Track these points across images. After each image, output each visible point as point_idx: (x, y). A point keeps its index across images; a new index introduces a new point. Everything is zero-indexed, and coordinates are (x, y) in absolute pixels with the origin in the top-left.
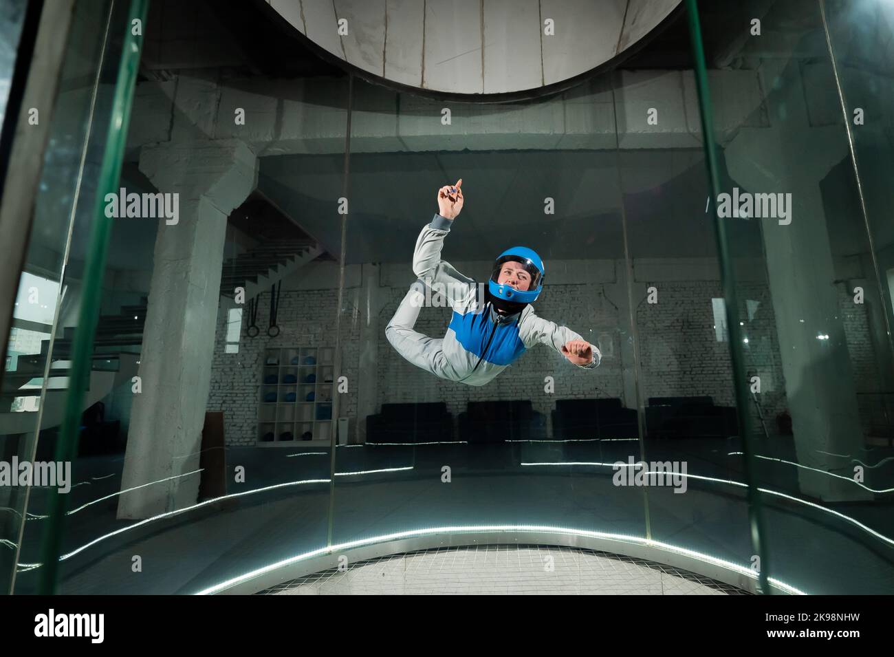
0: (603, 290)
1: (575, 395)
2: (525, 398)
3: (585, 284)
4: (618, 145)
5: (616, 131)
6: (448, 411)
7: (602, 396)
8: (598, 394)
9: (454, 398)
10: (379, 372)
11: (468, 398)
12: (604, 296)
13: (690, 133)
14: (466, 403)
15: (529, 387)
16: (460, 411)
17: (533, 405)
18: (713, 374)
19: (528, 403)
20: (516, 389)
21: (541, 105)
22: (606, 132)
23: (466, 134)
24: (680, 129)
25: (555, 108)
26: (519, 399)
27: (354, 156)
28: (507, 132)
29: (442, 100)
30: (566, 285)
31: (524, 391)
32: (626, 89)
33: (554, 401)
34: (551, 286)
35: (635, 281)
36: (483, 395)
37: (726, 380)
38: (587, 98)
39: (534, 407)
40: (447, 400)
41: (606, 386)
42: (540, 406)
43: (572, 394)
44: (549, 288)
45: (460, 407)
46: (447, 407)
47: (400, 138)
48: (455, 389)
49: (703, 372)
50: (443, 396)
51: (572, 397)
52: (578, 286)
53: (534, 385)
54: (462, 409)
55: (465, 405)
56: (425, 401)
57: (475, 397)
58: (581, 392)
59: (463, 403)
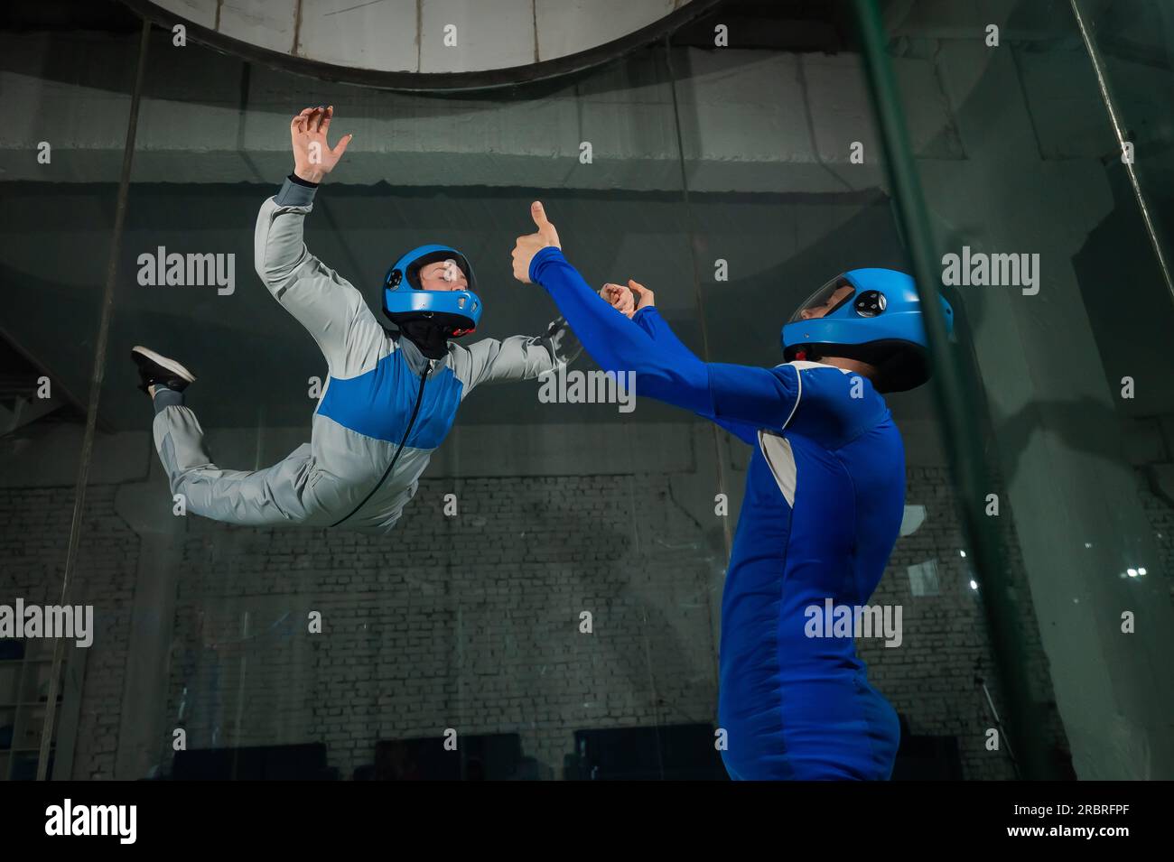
0: (670, 487)
1: (617, 718)
2: (506, 727)
3: (632, 475)
4: (685, 186)
5: (681, 153)
6: (330, 764)
7: (675, 718)
8: (665, 715)
9: (345, 732)
10: (172, 676)
11: (378, 732)
12: (672, 499)
13: (824, 166)
14: (373, 742)
15: (515, 702)
16: (359, 762)
17: (523, 744)
18: (904, 663)
19: (513, 739)
20: (485, 707)
21: (534, 103)
22: (662, 157)
23: (382, 150)
24: (804, 157)
25: (562, 108)
26: (491, 729)
27: (138, 189)
28: (464, 150)
29: (335, 81)
30: (592, 476)
31: (502, 712)
32: (697, 79)
33: (570, 731)
34: (560, 480)
35: (733, 466)
36: (412, 724)
37: (930, 676)
38: (625, 94)
39: (528, 749)
40: (328, 737)
41: (682, 695)
42: (540, 746)
43: (609, 716)
44: (556, 483)
45: (357, 753)
46: (330, 755)
47: (245, 156)
48: (348, 711)
49: (884, 661)
50: (321, 728)
51: (609, 723)
52: (616, 478)
53: (526, 696)
54: (363, 758)
55: (370, 747)
56: (279, 741)
57: (394, 728)
58: (630, 711)
59: (365, 743)
